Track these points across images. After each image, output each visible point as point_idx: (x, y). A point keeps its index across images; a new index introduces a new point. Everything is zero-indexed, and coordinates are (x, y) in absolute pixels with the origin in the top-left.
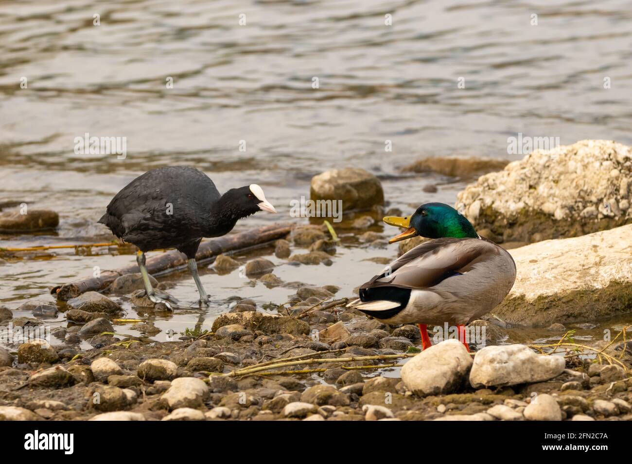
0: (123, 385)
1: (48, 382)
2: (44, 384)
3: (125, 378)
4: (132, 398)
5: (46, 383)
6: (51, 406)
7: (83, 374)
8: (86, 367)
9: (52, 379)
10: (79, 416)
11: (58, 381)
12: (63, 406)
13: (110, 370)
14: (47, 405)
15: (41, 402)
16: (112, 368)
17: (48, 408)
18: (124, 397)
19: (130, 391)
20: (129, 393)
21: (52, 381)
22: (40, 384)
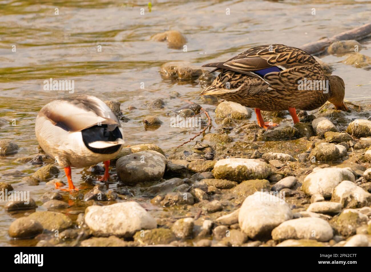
0: (336, 141)
1: (279, 136)
2: (276, 137)
3: (339, 134)
4: (343, 152)
5: (277, 136)
6: (281, 157)
7: (306, 129)
8: (309, 124)
9: (282, 134)
10: (303, 167)
11: (287, 135)
12: (291, 158)
13: (326, 127)
14: (279, 157)
15: (274, 154)
16: (328, 126)
17: (279, 159)
18: (337, 151)
19: (342, 146)
20: (341, 148)
21: (282, 135)
22: (273, 137)
